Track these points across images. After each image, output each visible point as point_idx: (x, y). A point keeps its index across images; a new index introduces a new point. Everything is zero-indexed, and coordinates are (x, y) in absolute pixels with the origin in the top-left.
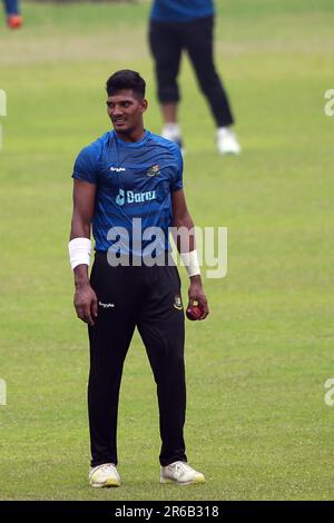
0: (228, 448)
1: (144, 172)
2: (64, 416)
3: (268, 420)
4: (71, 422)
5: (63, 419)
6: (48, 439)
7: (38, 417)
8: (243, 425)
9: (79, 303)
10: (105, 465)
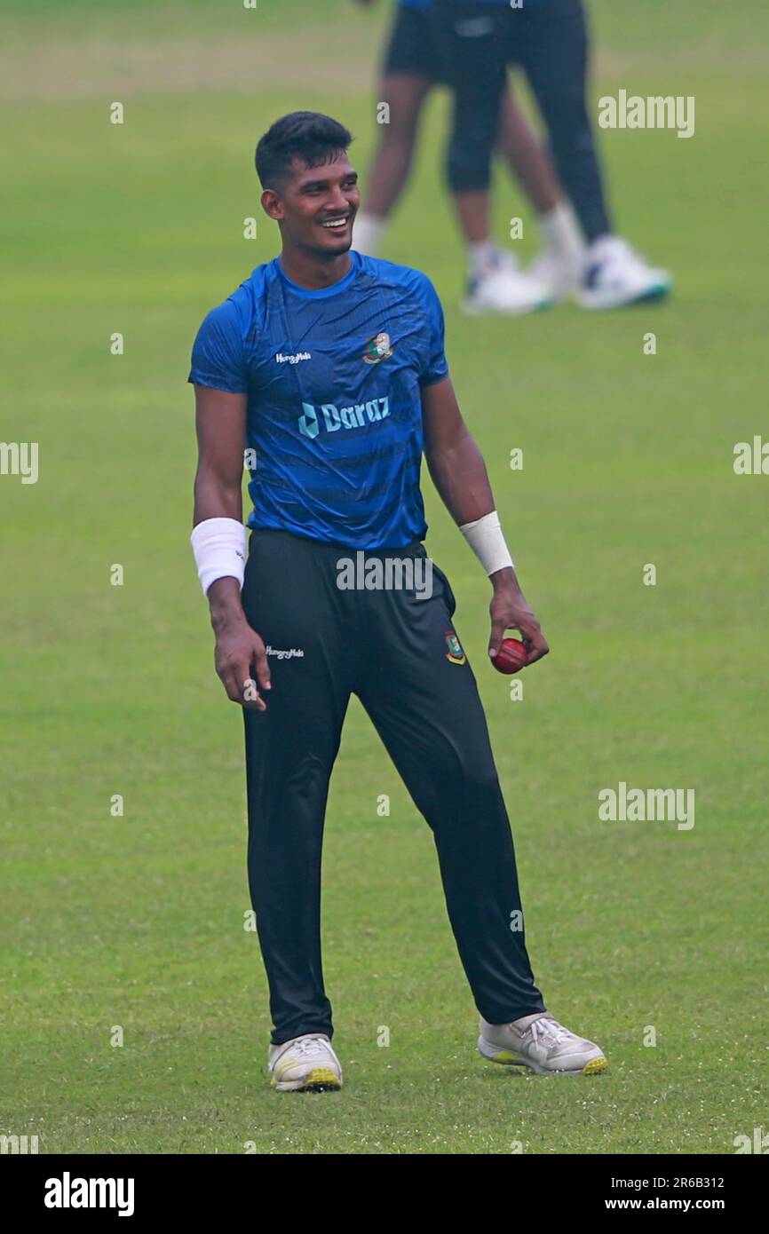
0: (596, 998)
1: (357, 355)
2: (211, 924)
3: (689, 933)
4: (228, 937)
5: (207, 931)
6: (174, 977)
7: (147, 926)
8: (631, 946)
9: (224, 663)
10: (306, 1039)
